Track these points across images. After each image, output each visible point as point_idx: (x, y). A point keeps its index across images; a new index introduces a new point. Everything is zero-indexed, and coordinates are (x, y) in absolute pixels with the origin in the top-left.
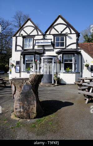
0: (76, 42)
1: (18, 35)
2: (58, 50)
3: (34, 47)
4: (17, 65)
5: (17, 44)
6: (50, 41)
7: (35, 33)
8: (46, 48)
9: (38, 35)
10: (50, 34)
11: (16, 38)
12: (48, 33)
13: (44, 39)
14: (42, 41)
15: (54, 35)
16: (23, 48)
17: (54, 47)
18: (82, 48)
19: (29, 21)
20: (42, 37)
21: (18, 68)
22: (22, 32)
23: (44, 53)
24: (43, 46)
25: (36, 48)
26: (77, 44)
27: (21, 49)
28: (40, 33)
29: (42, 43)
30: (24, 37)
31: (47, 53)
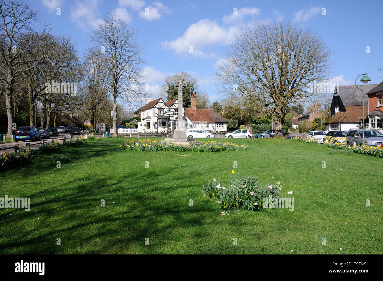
0: (184, 113)
1: (155, 107)
2: (176, 117)
3: (164, 114)
4: (156, 124)
5: (155, 112)
6: (173, 112)
7: (164, 107)
8: (170, 116)
9: (166, 108)
10: (172, 108)
11: (154, 109)
12: (171, 107)
13: (169, 111)
14: (169, 112)
15: (174, 109)
16: (158, 115)
17: (174, 115)
18: (187, 116)
19: (161, 100)
20: (168, 109)
21: (156, 126)
22: (157, 106)
23: (170, 118)
24: (169, 114)
25: (165, 115)
26: (185, 114)
27: (157, 115)
28: (167, 107)
29: (169, 113)
30: (158, 108)
31: (171, 118)
